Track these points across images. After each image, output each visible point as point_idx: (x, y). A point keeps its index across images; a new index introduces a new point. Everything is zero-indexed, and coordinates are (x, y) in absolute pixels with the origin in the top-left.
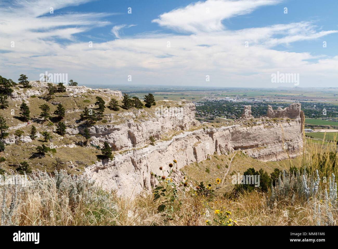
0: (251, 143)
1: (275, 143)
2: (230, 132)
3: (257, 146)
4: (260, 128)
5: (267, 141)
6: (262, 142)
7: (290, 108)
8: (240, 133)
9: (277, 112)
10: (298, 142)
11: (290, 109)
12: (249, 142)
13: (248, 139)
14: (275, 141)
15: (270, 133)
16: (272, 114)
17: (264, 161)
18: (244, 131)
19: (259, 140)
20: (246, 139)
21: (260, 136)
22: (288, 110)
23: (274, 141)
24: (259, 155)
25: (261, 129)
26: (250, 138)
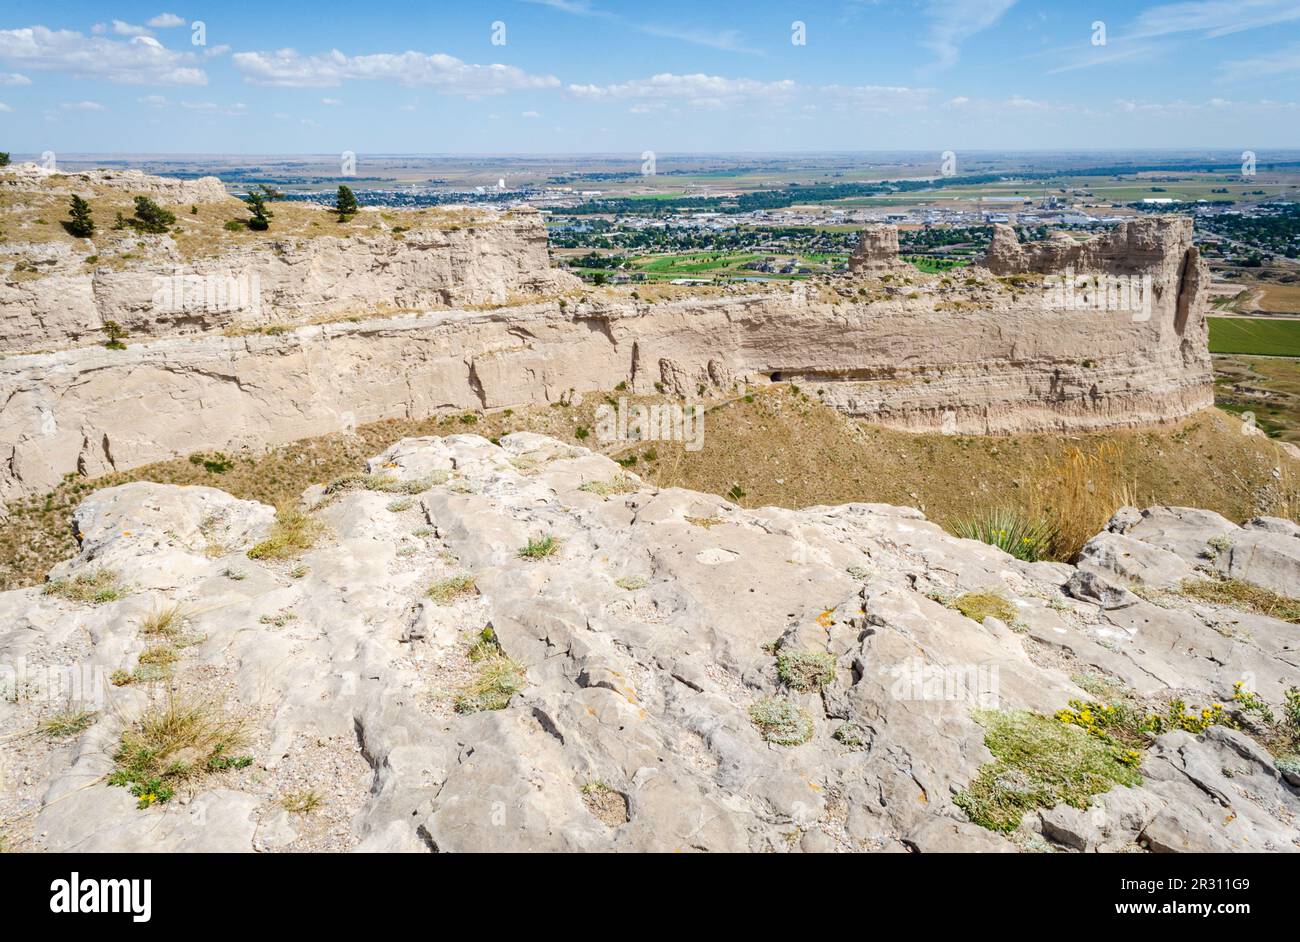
0: (858, 362)
1: (986, 367)
2: (730, 320)
3: (889, 373)
4: (909, 310)
5: (939, 358)
6: (915, 360)
7: (1118, 236)
8: (795, 324)
9: (1038, 252)
10: (1133, 373)
11: (1116, 239)
12: (844, 356)
13: (840, 344)
14: (992, 361)
15: (966, 331)
16: (1013, 258)
17: (911, 430)
18: (819, 320)
19: (899, 351)
20: (828, 345)
21: (904, 339)
22: (1105, 244)
23: (986, 359)
24: (881, 405)
25: (914, 312)
26: (851, 344)
